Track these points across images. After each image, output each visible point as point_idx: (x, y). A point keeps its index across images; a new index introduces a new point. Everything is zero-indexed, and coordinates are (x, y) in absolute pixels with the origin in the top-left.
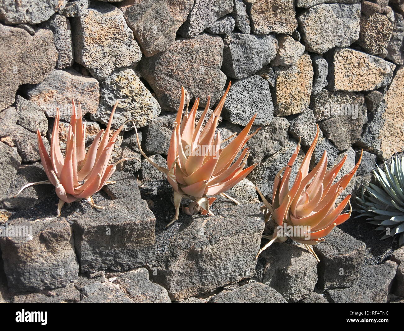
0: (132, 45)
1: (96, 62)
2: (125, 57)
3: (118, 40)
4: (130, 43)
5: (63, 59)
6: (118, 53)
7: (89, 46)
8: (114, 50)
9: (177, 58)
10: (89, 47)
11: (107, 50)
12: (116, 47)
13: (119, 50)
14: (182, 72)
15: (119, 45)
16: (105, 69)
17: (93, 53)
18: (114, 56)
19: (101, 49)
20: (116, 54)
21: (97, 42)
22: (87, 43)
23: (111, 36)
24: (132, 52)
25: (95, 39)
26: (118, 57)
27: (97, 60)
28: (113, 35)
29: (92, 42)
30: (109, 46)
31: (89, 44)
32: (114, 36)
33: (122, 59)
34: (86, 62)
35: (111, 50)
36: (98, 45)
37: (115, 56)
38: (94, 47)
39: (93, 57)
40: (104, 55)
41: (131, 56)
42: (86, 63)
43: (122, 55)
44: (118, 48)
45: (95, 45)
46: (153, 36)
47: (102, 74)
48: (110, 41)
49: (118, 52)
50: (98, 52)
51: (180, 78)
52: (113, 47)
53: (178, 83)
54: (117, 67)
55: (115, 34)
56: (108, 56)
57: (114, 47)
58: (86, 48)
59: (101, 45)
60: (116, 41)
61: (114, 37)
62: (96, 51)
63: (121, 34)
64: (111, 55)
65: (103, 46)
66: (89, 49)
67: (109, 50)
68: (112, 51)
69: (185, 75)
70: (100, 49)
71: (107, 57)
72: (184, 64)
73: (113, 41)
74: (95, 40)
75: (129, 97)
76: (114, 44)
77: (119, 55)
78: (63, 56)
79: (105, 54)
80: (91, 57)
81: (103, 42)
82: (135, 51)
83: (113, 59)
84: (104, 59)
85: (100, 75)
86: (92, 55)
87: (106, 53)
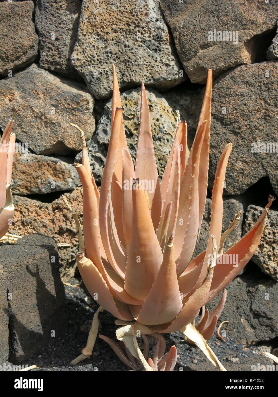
0: (160, 50)
1: (93, 64)
2: (141, 67)
3: (133, 36)
4: (158, 47)
5: (49, 51)
6: (129, 58)
7: (85, 35)
8: (124, 50)
9: (240, 90)
10: (84, 38)
11: (113, 48)
12: (129, 47)
13: (132, 53)
14: (246, 119)
15: (135, 44)
16: (103, 80)
17: (88, 48)
18: (123, 62)
19: (103, 46)
20: (126, 58)
21: (98, 32)
22: (82, 30)
23: (123, 27)
24: (156, 61)
25: (95, 26)
26: (129, 65)
27: (94, 61)
28: (126, 26)
29: (90, 31)
30: (118, 43)
31: (85, 33)
32: (128, 28)
33: (134, 68)
34: (74, 60)
35: (119, 51)
36: (99, 37)
37: (126, 62)
38: (92, 39)
39: (86, 55)
40: (108, 56)
41: (152, 67)
42: (73, 62)
43: (136, 61)
44: (132, 49)
45: (94, 36)
46: (196, 39)
47: (98, 87)
48: (120, 34)
49: (130, 55)
50: (98, 48)
51: (239, 128)
52: (123, 46)
53: (234, 137)
54: (125, 81)
55: (130, 25)
56: (114, 60)
57: (125, 46)
58: (79, 38)
59: (104, 38)
60: (130, 36)
61: (127, 30)
62: (94, 46)
63: (138, 26)
64: (119, 58)
65: (106, 41)
66: (83, 41)
67: (117, 49)
68: (122, 53)
69: (250, 125)
70: (101, 44)
71: (112, 61)
72: (251, 104)
73: (125, 36)
74: (95, 28)
75: (134, 136)
76: (126, 41)
77: (130, 60)
78: (49, 48)
79: (110, 55)
80: (84, 54)
81: (107, 33)
82: (161, 60)
83: (122, 66)
84: (106, 63)
85: (95, 88)
86: (86, 50)
87: (111, 53)
